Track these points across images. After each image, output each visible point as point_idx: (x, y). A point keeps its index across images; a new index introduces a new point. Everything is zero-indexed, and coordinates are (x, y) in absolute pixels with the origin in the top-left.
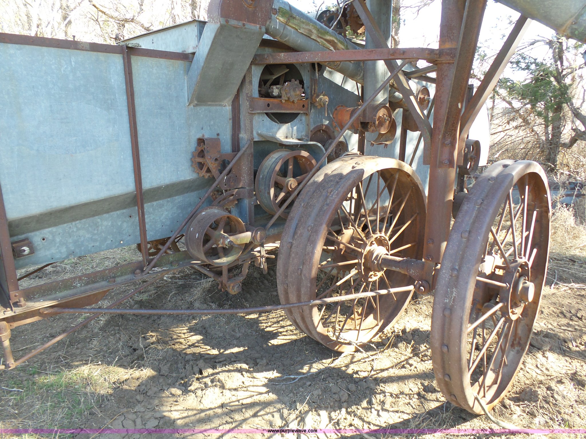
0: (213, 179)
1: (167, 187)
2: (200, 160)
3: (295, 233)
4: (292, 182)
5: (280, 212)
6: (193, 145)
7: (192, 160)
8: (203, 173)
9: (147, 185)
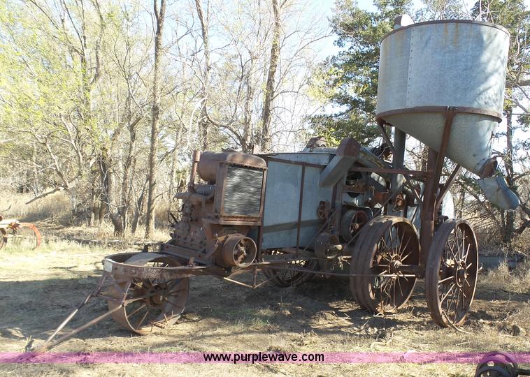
0: (325, 220)
1: (308, 221)
2: (321, 211)
3: (361, 247)
4: (357, 225)
5: (352, 239)
6: (318, 204)
7: (317, 211)
8: (321, 217)
9: (302, 219)
